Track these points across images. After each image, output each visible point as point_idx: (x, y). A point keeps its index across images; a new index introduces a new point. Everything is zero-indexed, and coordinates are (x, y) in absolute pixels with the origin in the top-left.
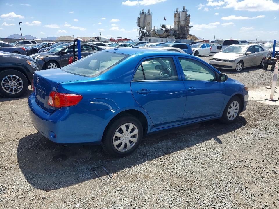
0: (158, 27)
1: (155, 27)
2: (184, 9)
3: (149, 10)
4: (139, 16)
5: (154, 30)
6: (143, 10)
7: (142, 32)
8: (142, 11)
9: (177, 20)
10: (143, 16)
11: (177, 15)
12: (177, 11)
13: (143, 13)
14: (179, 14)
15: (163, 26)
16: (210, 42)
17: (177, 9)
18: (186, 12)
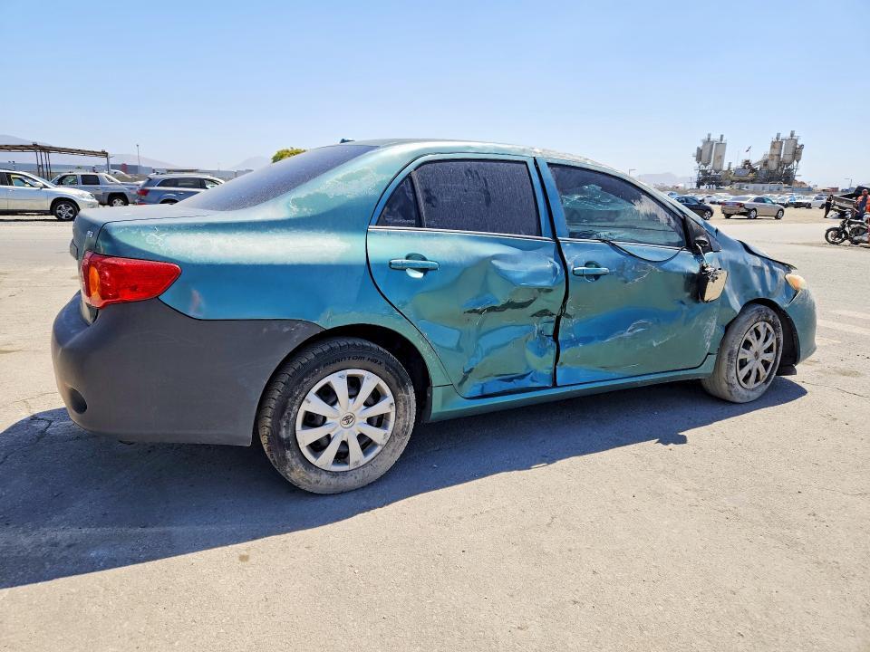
0: (736, 163)
1: (730, 163)
2: (792, 135)
3: (722, 136)
4: (700, 145)
5: (729, 168)
6: (709, 135)
7: (704, 172)
8: (707, 137)
9: (776, 152)
10: (709, 145)
11: (777, 145)
12: (777, 138)
13: (708, 141)
14: (781, 143)
15: (747, 162)
16: (840, 190)
17: (779, 135)
18: (796, 141)
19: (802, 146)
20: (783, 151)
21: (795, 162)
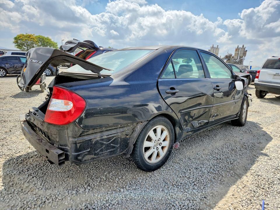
2: (243, 47)
3: (218, 46)
6: (213, 45)
9: (237, 53)
10: (213, 49)
12: (238, 48)
14: (239, 49)
17: (238, 46)
18: (245, 48)
19: (246, 51)
20: (239, 52)
21: (244, 57)
